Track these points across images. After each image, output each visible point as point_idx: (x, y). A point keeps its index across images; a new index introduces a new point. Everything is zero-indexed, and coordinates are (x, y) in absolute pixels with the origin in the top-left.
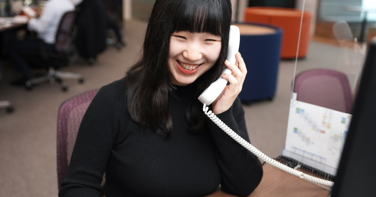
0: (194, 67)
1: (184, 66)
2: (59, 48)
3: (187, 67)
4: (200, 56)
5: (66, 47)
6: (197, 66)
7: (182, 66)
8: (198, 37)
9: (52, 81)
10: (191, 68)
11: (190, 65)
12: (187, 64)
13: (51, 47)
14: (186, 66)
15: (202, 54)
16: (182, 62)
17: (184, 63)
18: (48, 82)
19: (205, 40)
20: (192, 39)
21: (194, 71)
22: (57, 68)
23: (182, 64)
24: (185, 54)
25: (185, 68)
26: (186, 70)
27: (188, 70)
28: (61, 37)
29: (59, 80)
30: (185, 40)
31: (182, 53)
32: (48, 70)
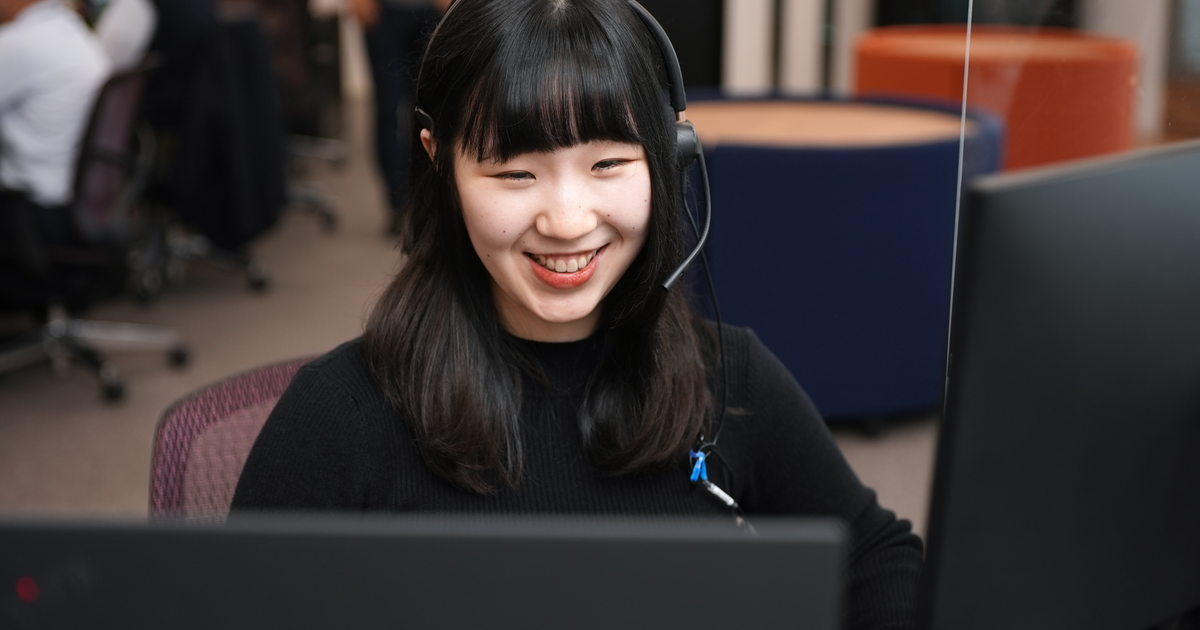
0: (583, 260)
1: (551, 263)
2: (89, 222)
3: (561, 265)
4: (591, 222)
5: (117, 218)
6: (590, 256)
7: (544, 266)
8: (570, 161)
9: (61, 362)
10: (574, 263)
11: (567, 256)
12: (556, 256)
13: (59, 217)
14: (555, 262)
15: (596, 212)
16: (539, 255)
17: (547, 256)
18: (45, 364)
19: (593, 168)
20: (553, 172)
21: (586, 273)
22: (78, 308)
23: (543, 259)
24: (543, 226)
25: (555, 271)
26: (560, 275)
27: (566, 272)
28: (97, 180)
29: (89, 358)
30: (533, 180)
31: (534, 227)
32: (42, 317)
